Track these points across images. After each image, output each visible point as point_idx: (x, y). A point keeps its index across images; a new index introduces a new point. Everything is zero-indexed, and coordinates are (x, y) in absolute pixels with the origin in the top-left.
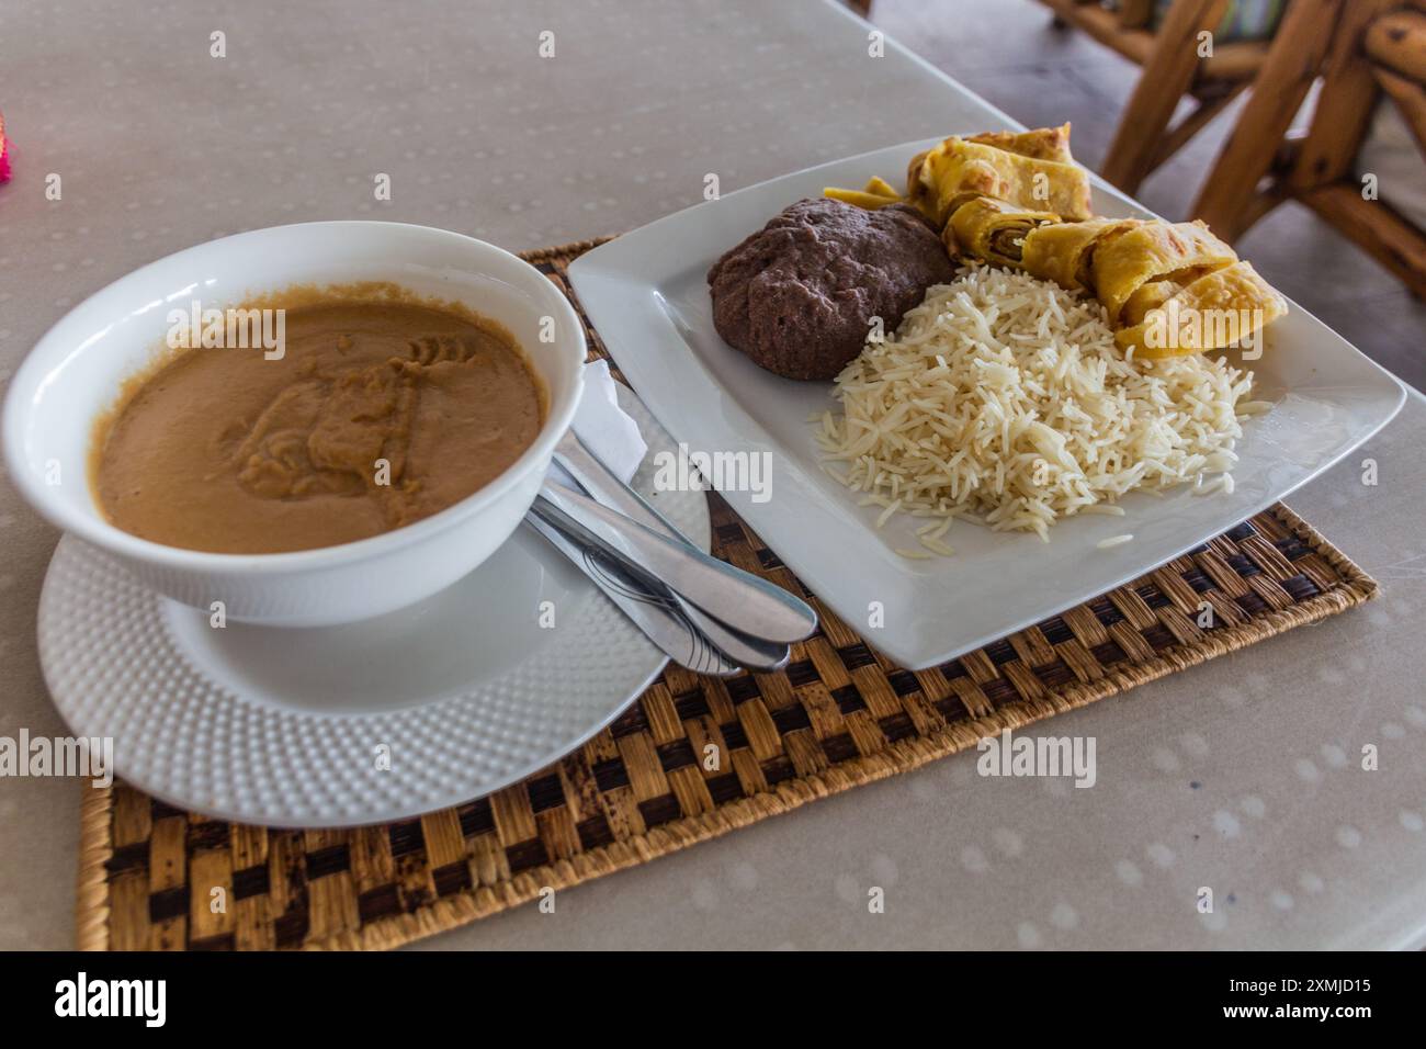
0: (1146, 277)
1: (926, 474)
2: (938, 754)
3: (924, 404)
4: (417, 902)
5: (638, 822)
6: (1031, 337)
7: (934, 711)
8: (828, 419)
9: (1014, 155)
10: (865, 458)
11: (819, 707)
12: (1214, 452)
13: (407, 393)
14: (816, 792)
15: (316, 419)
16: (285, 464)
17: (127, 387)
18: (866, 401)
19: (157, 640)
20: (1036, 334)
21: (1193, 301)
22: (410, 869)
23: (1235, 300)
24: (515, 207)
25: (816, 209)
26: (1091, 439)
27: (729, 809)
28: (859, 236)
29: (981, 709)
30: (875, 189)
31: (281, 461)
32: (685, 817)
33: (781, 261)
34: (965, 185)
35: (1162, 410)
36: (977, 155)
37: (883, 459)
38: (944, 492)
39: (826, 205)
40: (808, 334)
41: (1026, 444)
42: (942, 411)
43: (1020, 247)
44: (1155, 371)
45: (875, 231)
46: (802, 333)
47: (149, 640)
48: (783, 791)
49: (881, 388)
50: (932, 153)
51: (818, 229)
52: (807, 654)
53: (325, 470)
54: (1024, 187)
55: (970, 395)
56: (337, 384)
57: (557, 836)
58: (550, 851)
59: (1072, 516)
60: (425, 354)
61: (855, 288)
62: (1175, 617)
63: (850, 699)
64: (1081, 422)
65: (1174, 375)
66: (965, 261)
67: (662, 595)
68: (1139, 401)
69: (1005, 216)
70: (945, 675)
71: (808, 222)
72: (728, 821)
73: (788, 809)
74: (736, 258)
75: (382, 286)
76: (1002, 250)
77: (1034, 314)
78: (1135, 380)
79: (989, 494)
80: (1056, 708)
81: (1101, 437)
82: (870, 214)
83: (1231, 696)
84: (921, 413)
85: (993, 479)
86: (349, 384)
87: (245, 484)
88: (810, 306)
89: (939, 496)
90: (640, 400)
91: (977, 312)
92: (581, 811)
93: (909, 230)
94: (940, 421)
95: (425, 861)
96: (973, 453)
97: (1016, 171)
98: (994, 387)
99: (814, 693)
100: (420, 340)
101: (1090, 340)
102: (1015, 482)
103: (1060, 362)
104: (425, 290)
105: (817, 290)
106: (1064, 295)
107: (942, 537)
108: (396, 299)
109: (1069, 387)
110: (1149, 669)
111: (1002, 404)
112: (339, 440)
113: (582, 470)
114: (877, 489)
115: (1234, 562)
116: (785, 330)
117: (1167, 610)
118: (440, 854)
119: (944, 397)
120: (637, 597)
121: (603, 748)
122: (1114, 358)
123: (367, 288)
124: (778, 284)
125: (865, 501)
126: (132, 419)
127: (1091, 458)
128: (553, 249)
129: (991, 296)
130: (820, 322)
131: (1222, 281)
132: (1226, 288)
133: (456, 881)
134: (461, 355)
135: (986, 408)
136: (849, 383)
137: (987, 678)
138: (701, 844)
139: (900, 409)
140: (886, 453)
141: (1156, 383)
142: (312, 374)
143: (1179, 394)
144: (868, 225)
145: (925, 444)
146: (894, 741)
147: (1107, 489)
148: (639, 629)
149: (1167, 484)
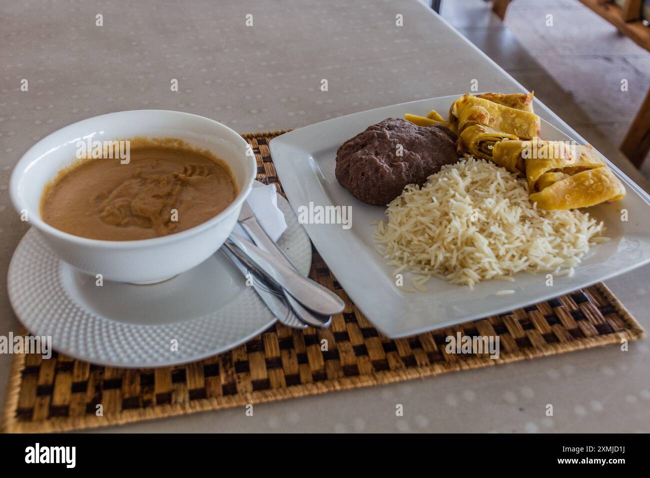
0: (547, 169)
1: (421, 253)
2: (397, 379)
3: (423, 219)
4: (147, 404)
5: (250, 387)
6: (486, 193)
7: (400, 361)
8: (381, 223)
9: (500, 105)
10: (393, 243)
11: (346, 352)
12: (571, 257)
13: (178, 187)
14: (334, 386)
15: (136, 195)
16: (121, 212)
17: (60, 173)
18: (398, 216)
19: (56, 284)
20: (488, 192)
21: (572, 183)
22: (147, 392)
23: (595, 185)
24: (254, 111)
25: (392, 123)
26: (504, 243)
27: (292, 388)
28: (410, 138)
29: (424, 363)
30: (432, 116)
31: (119, 209)
32: (272, 388)
33: (369, 146)
34: (471, 118)
35: (547, 235)
36: (479, 104)
37: (402, 245)
38: (428, 262)
39: (399, 122)
40: (375, 181)
41: (470, 242)
42: (433, 224)
43: (492, 150)
44: (547, 215)
45: (419, 136)
46: (373, 181)
47: (53, 284)
48: (319, 384)
49: (405, 210)
50: (458, 101)
51: (390, 132)
52: (346, 329)
53: (136, 216)
54: (504, 121)
55: (447, 217)
56: (149, 181)
57: (213, 388)
58: (208, 393)
59: (488, 280)
60: (189, 172)
61: (402, 161)
62: (535, 335)
63: (361, 351)
64: (501, 235)
65: (558, 219)
66: (465, 155)
67: (280, 291)
68: (536, 229)
69: (487, 134)
70: (410, 346)
71: (386, 129)
72: (290, 392)
73: (320, 392)
74: (350, 143)
75: (176, 140)
76: (483, 151)
77: (490, 182)
78: (537, 219)
79: (450, 265)
80: (461, 366)
81: (509, 243)
82: (419, 128)
83: (553, 374)
84: (422, 224)
85: (451, 258)
86: (153, 181)
87: (103, 219)
88: (378, 168)
89: (426, 264)
90: (291, 206)
91: (459, 179)
92: (225, 379)
93: (437, 136)
94: (430, 228)
95: (153, 390)
96: (443, 244)
97: (500, 113)
98: (459, 214)
99: (344, 346)
100: (189, 166)
101: (516, 198)
102: (463, 261)
103: (496, 206)
104: (195, 144)
105: (383, 161)
106: (508, 174)
107: (424, 284)
108: (181, 147)
109: (499, 218)
110: (512, 355)
111: (461, 222)
112: (144, 204)
113: (254, 233)
114: (397, 259)
115: (573, 313)
116: (364, 179)
117: (532, 331)
118: (160, 387)
119: (435, 217)
120: (268, 291)
121: (242, 356)
122: (527, 207)
123: (169, 141)
124: (364, 157)
125: (389, 263)
126: (60, 187)
127: (502, 252)
128: (267, 133)
129: (469, 172)
130: (382, 176)
131: (590, 175)
132: (592, 179)
133: (165, 400)
134: (205, 174)
135: (452, 223)
136: (393, 208)
137: (430, 350)
138: (277, 401)
139: (412, 221)
140: (403, 242)
141: (546, 221)
142: (139, 176)
143: (558, 229)
144: (416, 133)
145: (421, 238)
146: (378, 370)
147: (508, 268)
148: (266, 305)
149: (540, 270)
